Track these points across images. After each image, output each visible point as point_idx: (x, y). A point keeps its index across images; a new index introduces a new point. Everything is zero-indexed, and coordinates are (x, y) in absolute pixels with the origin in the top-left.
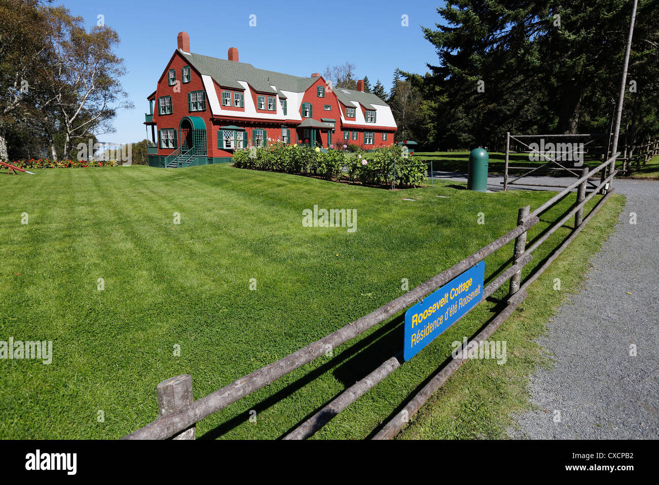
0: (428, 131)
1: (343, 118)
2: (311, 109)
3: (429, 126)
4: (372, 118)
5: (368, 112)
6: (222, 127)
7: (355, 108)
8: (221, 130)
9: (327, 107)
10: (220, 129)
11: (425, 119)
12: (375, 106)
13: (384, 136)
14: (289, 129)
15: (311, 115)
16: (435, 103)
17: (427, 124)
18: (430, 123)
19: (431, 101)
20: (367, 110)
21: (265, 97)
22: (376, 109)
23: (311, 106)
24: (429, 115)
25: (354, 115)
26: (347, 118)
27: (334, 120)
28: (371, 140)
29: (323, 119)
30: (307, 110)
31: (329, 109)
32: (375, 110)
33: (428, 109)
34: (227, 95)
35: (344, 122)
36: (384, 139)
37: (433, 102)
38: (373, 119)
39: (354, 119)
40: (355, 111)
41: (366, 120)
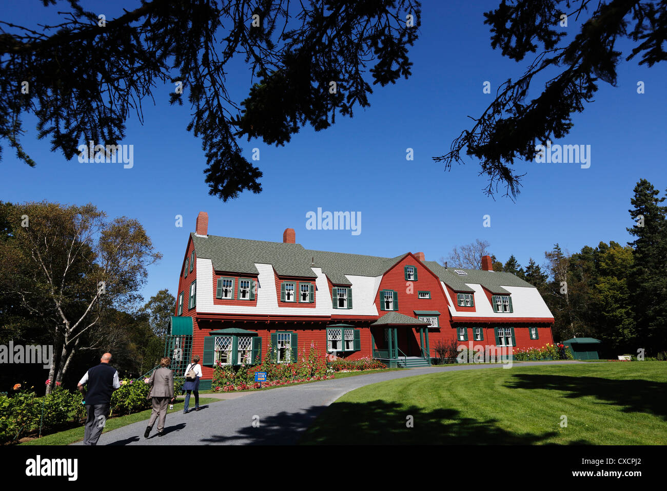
0: (619, 321)
1: (452, 309)
2: (395, 297)
3: (617, 313)
4: (505, 306)
5: (497, 297)
6: (215, 331)
7: (472, 293)
8: (213, 336)
9: (423, 294)
10: (211, 334)
11: (607, 303)
12: (508, 289)
13: (533, 332)
14: (358, 329)
15: (396, 306)
16: (619, 279)
17: (614, 310)
18: (618, 308)
19: (613, 277)
20: (494, 294)
21: (295, 283)
22: (511, 292)
23: (395, 294)
24: (613, 297)
25: (473, 303)
26: (458, 308)
27: (437, 312)
28: (510, 340)
29: (417, 312)
30: (390, 300)
31: (427, 297)
32: (509, 294)
33: (610, 289)
34: (228, 284)
35: (455, 313)
36: (534, 337)
37: (616, 278)
38: (508, 307)
39: (472, 308)
40: (472, 298)
41: (496, 309)
